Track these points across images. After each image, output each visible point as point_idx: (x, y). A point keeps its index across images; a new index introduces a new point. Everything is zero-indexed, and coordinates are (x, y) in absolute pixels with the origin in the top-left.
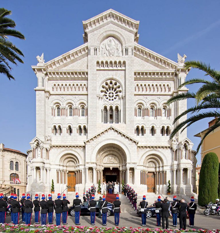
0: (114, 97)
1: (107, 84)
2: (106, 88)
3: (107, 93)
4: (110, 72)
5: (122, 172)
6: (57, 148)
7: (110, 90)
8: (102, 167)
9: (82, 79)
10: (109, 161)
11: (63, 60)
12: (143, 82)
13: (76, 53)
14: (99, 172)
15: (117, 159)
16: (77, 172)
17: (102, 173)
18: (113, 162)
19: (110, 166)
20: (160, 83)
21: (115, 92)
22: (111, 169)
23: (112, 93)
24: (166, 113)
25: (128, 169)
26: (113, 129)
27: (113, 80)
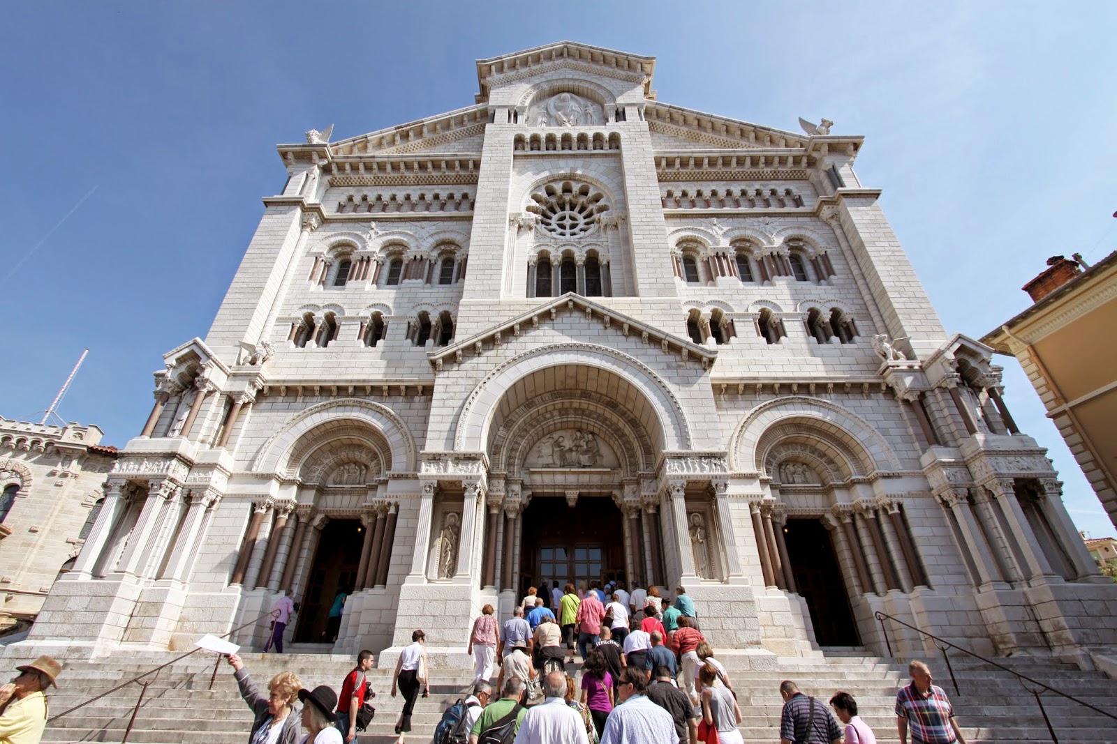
0: (581, 226)
1: (550, 192)
2: (547, 203)
3: (550, 218)
4: (562, 162)
5: (640, 515)
6: (291, 399)
7: (563, 209)
8: (517, 488)
9: (458, 181)
10: (558, 462)
11: (398, 138)
12: (691, 184)
13: (447, 125)
14: (502, 517)
15: (604, 449)
16: (370, 520)
17: (519, 525)
18: (584, 467)
19: (565, 487)
20: (757, 185)
21: (584, 214)
22: (572, 504)
23: (572, 218)
24: (809, 269)
25: (678, 491)
26: (582, 309)
27: (574, 179)
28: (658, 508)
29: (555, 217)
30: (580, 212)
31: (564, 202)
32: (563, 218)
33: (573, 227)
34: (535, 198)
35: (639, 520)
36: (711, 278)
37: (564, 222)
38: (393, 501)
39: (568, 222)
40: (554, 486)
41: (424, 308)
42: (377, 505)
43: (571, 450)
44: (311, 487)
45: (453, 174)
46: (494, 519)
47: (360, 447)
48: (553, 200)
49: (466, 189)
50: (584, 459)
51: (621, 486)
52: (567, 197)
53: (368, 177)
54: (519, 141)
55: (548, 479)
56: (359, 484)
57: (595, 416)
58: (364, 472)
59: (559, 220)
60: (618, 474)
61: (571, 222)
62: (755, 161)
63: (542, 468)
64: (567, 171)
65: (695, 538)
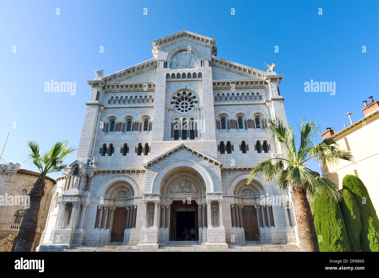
0: (189, 107)
1: (178, 95)
2: (177, 98)
4: (182, 83)
5: (202, 207)
6: (104, 174)
7: (183, 100)
8: (168, 200)
9: (148, 91)
10: (180, 191)
11: (126, 73)
12: (226, 91)
13: (143, 67)
14: (165, 208)
15: (193, 187)
16: (129, 209)
17: (169, 210)
18: (188, 192)
19: (182, 199)
20: (248, 91)
22: (184, 203)
23: (186, 104)
25: (209, 203)
26: (186, 148)
27: (186, 90)
29: (180, 103)
30: (189, 101)
31: (183, 98)
32: (183, 104)
33: (186, 107)
34: (174, 98)
35: (202, 208)
36: (229, 129)
37: (183, 105)
38: (135, 205)
40: (179, 198)
41: (140, 142)
42: (131, 205)
43: (184, 187)
44: (112, 200)
46: (163, 209)
47: (124, 187)
48: (180, 97)
49: (151, 94)
50: (188, 190)
51: (197, 198)
52: (185, 96)
53: (118, 89)
54: (168, 75)
55: (177, 196)
56: (124, 198)
57: (190, 178)
58: (126, 194)
59: (181, 105)
60: (197, 194)
61: (186, 105)
62: (247, 83)
63: (176, 193)
64: (184, 87)
65: (214, 215)
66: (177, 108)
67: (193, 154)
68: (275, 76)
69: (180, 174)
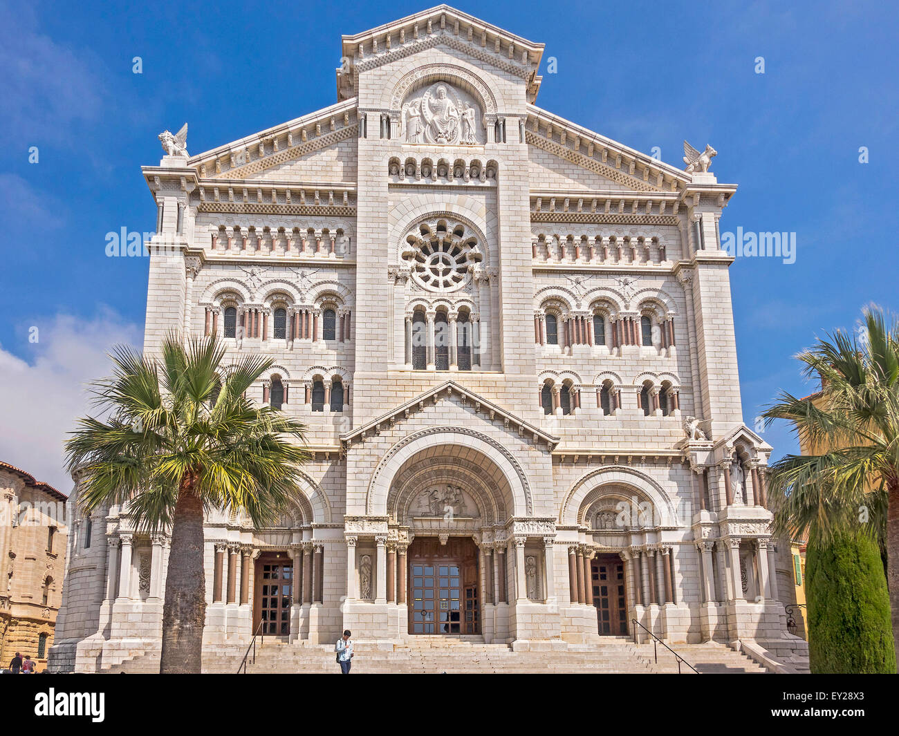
0: (454, 273)
1: (425, 232)
2: (420, 244)
3: (423, 261)
4: (438, 196)
5: (492, 554)
7: (436, 250)
8: (405, 533)
9: (332, 213)
10: (433, 512)
11: (262, 148)
12: (563, 226)
13: (313, 130)
14: (396, 554)
15: (468, 502)
16: (297, 556)
17: (406, 560)
19: (439, 531)
21: (457, 257)
22: (444, 543)
23: (446, 262)
24: (656, 332)
25: (521, 544)
26: (459, 394)
27: (449, 218)
28: (506, 550)
29: (428, 260)
30: (453, 254)
31: (437, 243)
32: (436, 261)
33: (446, 272)
34: (411, 241)
35: (492, 557)
36: (568, 343)
37: (437, 266)
38: (318, 545)
39: (441, 266)
40: (431, 531)
41: (318, 371)
42: (304, 546)
43: (443, 502)
44: (249, 531)
45: (327, 206)
46: (391, 557)
48: (426, 240)
49: (341, 224)
50: (453, 509)
51: (480, 531)
52: (442, 237)
53: (238, 204)
54: (393, 165)
55: (426, 525)
56: (282, 526)
57: (463, 477)
58: (284, 517)
59: (432, 264)
60: (478, 521)
61: (444, 266)
62: (629, 205)
63: (422, 516)
64: (442, 208)
65: (529, 573)
66: (419, 274)
67: (477, 412)
68: (712, 187)
69: (436, 468)
